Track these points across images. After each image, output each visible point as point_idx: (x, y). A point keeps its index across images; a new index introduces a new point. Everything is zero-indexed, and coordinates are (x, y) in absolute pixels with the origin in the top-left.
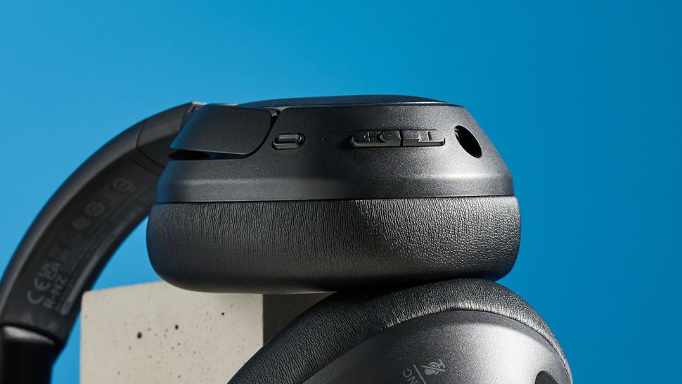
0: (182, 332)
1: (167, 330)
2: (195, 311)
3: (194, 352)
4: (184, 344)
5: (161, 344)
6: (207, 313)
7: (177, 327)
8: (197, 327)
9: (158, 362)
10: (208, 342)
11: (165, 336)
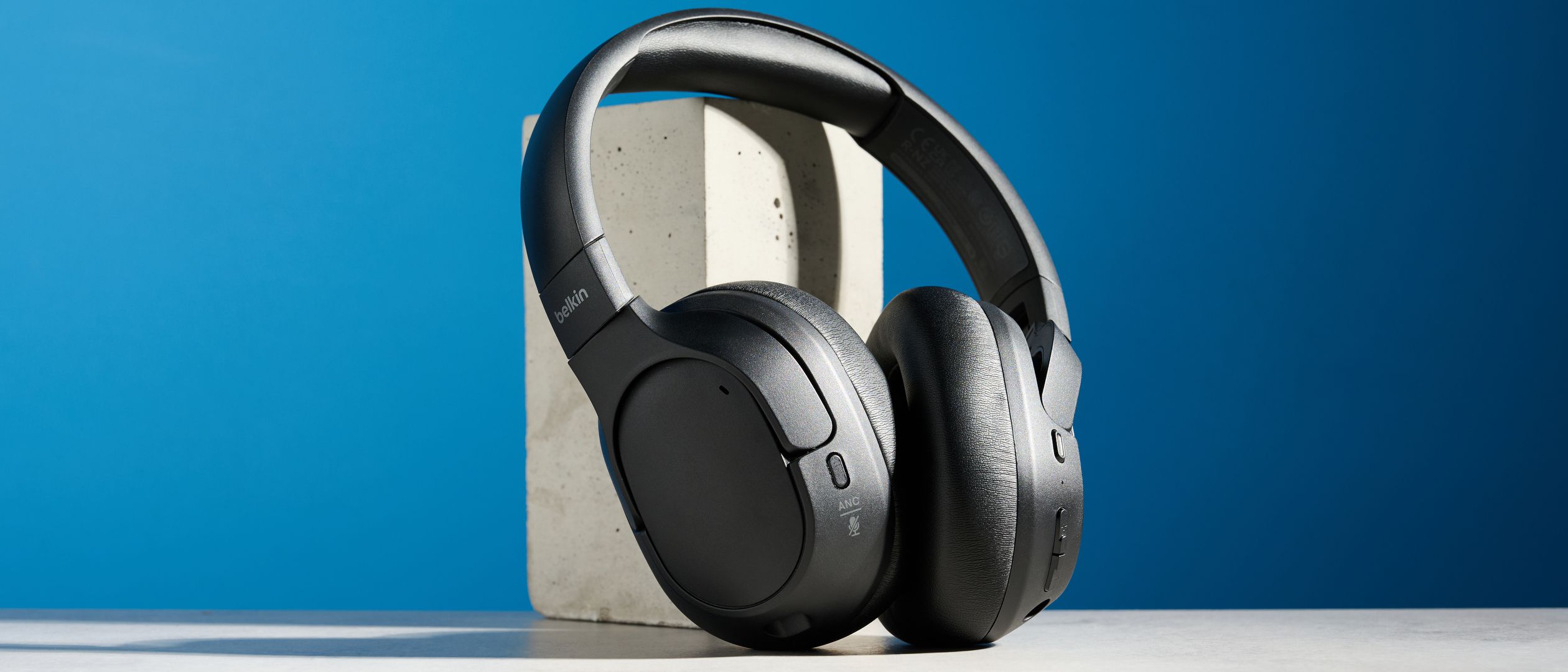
0: (624, 154)
1: (610, 152)
2: (637, 135)
3: (638, 172)
4: (628, 165)
5: (604, 165)
6: (650, 137)
7: (620, 149)
8: (640, 149)
9: (601, 181)
10: (651, 163)
11: (608, 157)
